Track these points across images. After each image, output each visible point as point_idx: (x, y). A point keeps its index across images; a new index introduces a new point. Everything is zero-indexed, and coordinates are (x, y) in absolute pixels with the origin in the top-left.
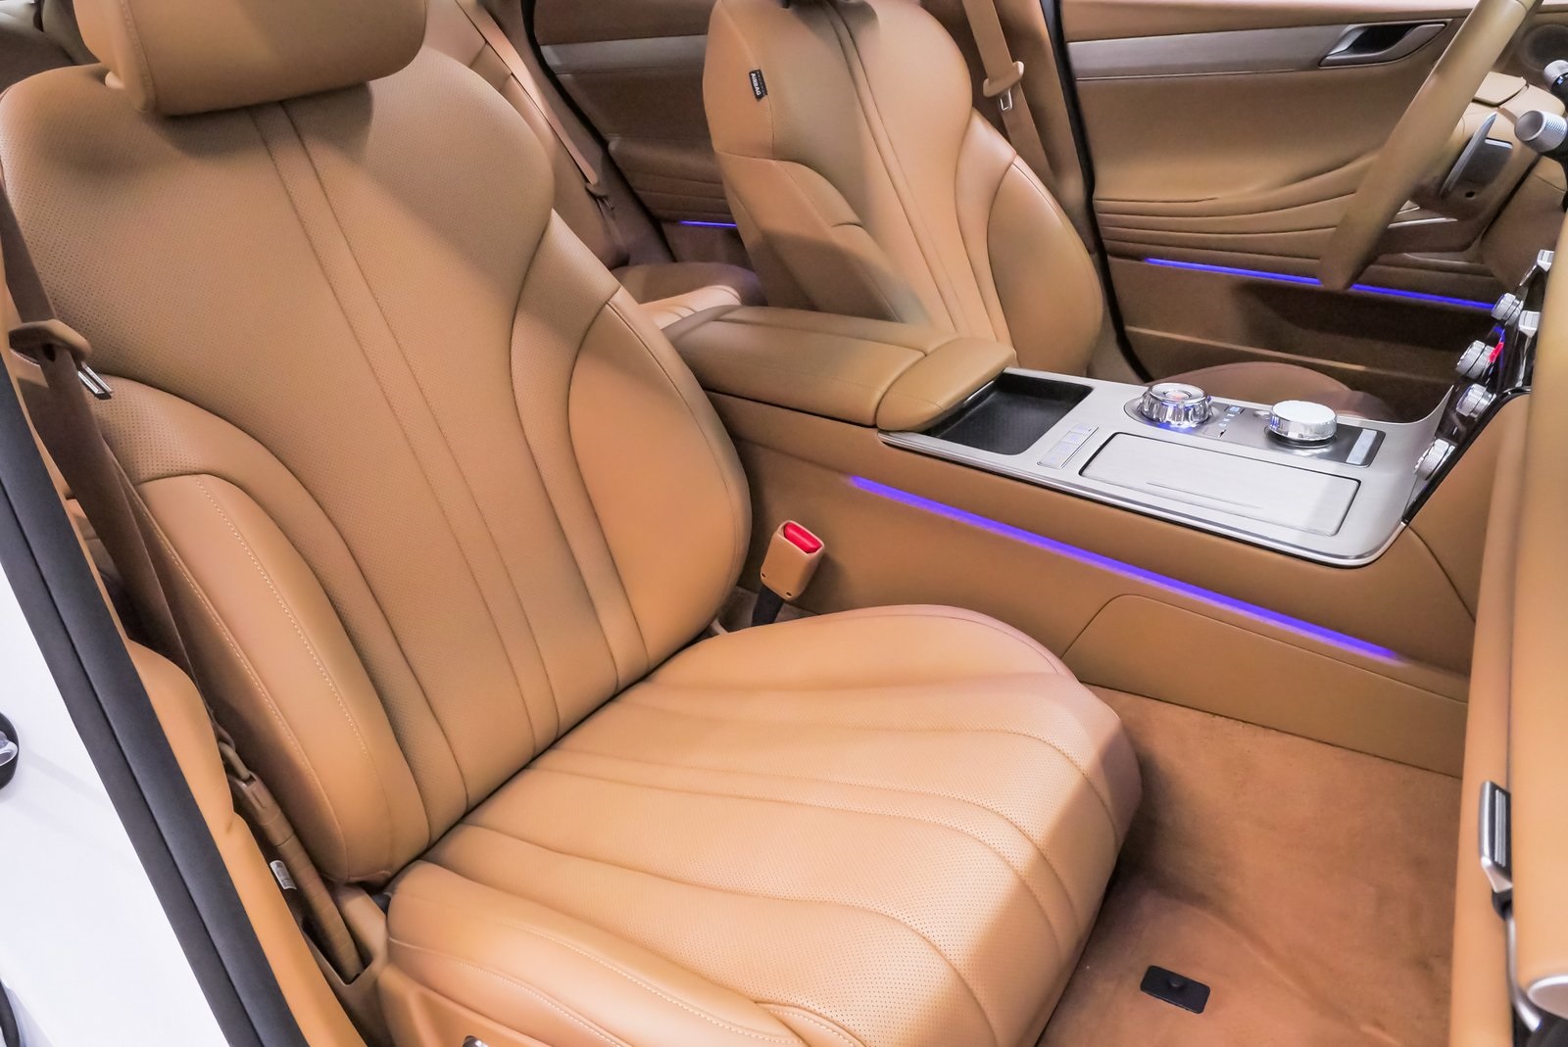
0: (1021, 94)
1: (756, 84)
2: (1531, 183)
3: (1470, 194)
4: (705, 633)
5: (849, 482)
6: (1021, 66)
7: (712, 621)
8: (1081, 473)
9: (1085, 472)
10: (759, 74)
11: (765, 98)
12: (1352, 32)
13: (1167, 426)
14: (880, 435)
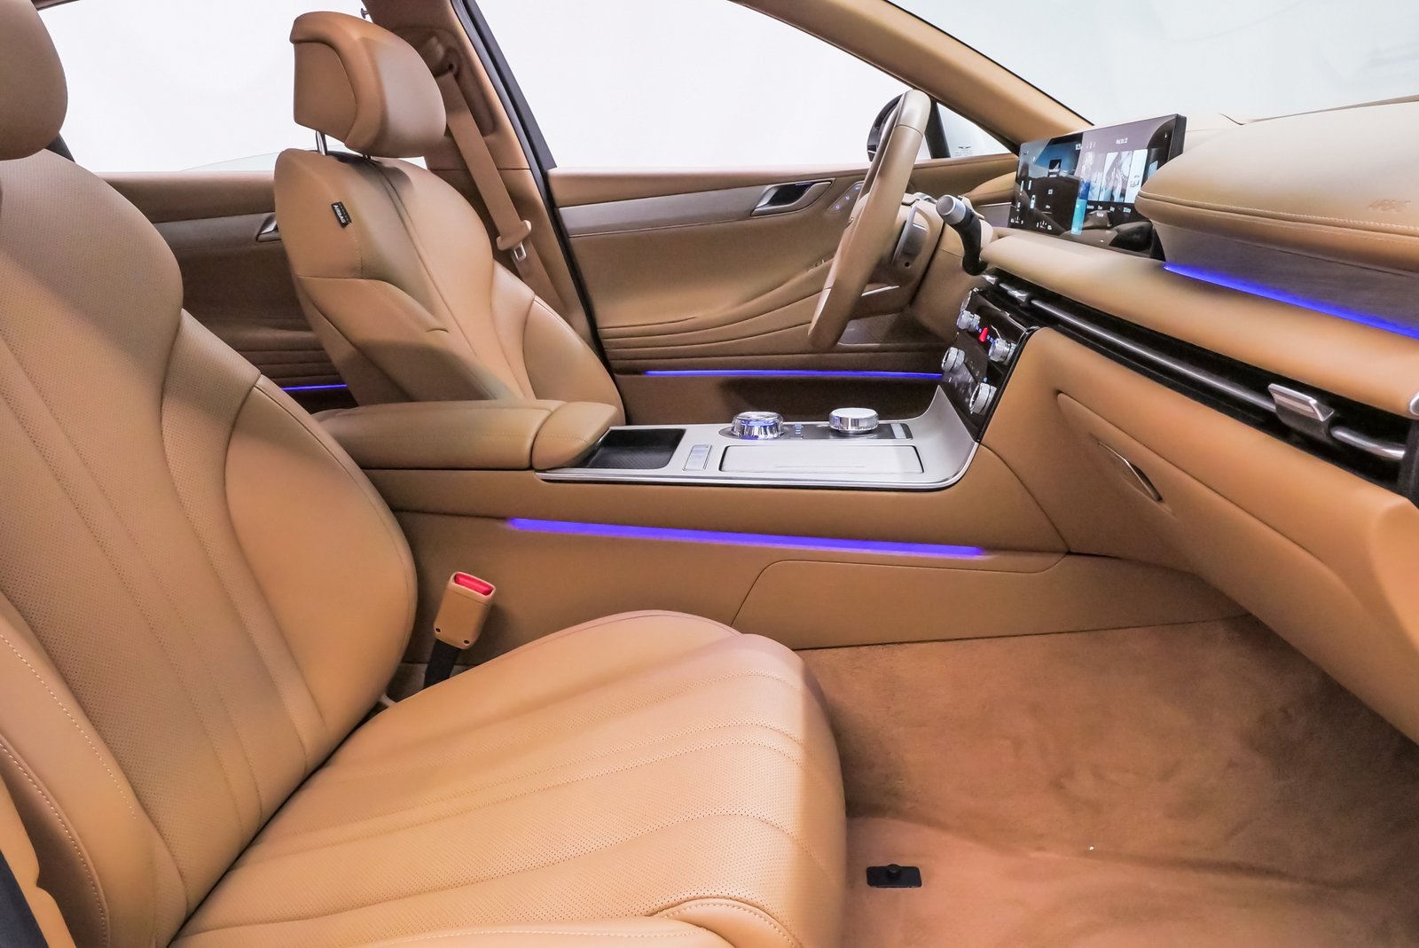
0: (531, 247)
1: (340, 214)
2: (940, 255)
3: (907, 265)
4: (376, 709)
5: (508, 526)
6: (528, 224)
7: (380, 696)
8: (720, 469)
9: (723, 468)
10: (341, 205)
11: (350, 225)
12: (770, 191)
13: (756, 437)
14: (537, 474)
